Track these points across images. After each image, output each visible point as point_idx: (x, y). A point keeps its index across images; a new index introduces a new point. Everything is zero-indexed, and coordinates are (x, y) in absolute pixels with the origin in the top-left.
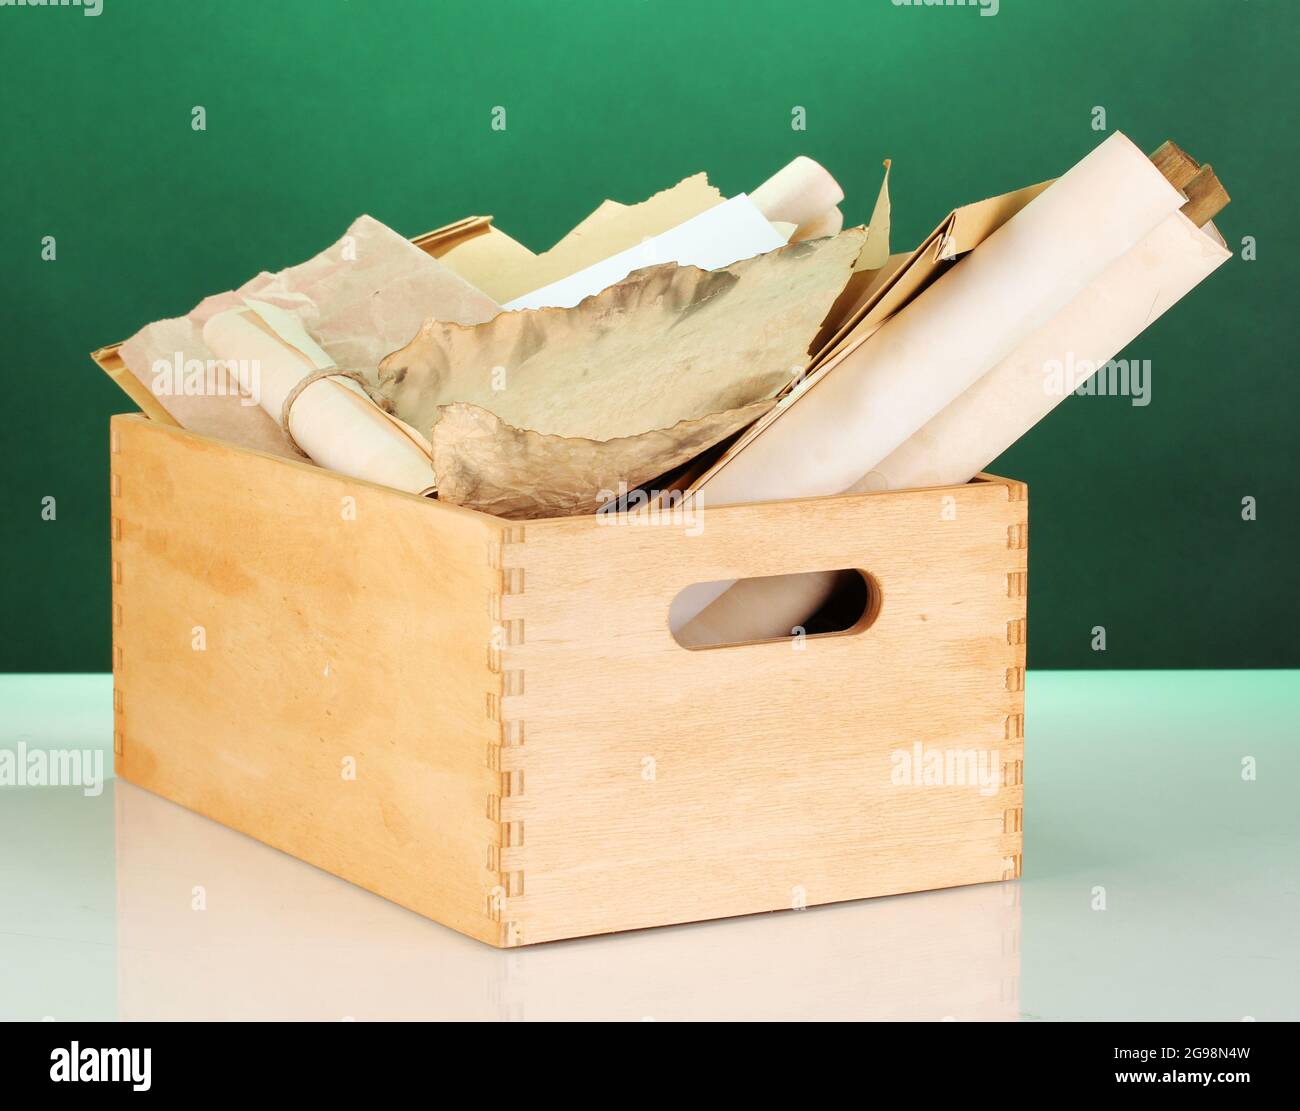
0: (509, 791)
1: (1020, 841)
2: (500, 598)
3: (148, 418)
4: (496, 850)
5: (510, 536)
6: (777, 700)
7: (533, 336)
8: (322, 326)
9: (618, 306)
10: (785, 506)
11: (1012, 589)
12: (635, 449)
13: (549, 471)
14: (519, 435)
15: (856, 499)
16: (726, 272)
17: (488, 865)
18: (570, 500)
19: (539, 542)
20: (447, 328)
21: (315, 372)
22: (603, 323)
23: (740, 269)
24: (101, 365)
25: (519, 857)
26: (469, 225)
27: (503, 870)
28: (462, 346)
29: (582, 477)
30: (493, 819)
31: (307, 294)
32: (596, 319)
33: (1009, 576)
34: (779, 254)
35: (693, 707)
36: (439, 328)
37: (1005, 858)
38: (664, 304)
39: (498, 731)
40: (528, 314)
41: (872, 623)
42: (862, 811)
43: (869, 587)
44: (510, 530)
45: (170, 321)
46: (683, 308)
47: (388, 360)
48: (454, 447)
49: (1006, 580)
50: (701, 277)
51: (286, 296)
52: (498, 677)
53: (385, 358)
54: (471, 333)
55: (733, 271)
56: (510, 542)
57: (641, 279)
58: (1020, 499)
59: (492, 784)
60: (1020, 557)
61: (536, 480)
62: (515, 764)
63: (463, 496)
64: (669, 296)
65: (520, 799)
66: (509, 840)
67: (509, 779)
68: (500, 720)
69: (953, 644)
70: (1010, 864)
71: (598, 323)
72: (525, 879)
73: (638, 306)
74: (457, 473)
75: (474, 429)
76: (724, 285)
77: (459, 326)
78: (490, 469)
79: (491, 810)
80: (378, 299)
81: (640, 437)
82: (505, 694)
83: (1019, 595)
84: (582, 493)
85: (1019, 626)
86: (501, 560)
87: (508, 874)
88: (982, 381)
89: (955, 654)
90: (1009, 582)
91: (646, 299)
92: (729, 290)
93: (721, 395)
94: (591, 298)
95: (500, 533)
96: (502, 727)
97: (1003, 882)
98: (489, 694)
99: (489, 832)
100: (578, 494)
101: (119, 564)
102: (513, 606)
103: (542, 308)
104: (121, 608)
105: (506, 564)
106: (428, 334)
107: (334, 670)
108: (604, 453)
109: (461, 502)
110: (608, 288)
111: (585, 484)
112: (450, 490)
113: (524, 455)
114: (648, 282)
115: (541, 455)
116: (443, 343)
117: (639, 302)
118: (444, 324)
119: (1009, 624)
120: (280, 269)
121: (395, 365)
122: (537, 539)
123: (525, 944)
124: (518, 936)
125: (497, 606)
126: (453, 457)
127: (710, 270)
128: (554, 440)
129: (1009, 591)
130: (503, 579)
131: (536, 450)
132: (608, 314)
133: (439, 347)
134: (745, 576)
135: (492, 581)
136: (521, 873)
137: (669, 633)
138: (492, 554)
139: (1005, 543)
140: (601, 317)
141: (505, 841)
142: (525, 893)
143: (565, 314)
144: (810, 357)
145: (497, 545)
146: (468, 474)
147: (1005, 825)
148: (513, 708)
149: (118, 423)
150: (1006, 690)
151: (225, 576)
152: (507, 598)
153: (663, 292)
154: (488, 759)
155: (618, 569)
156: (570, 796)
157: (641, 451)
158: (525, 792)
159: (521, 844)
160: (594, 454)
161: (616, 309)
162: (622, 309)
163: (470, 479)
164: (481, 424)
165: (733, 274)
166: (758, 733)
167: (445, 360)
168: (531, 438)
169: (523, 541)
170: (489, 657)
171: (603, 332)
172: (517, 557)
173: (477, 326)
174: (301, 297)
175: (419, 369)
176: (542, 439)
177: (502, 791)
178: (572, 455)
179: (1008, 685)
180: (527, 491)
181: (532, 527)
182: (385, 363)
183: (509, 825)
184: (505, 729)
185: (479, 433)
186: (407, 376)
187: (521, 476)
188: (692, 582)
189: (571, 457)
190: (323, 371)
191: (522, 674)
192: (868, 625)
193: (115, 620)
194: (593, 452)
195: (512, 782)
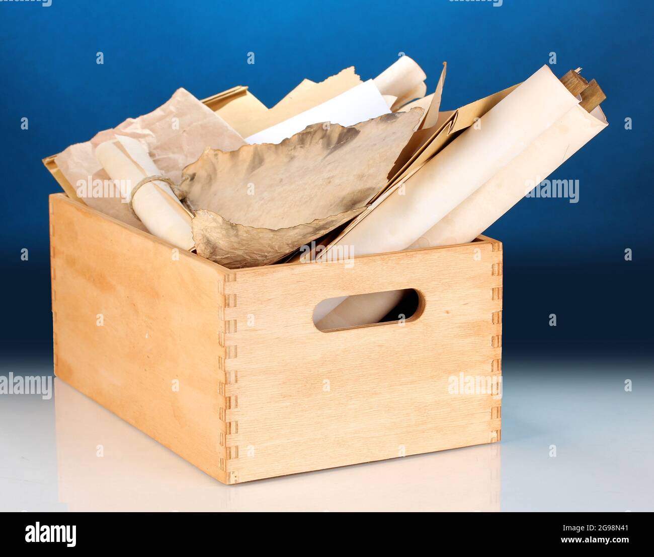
0: (230, 407)
1: (499, 423)
2: (224, 310)
3: (67, 196)
4: (224, 435)
5: (228, 278)
6: (370, 356)
7: (258, 159)
8: (157, 148)
9: (299, 144)
10: (374, 258)
11: (494, 296)
12: (292, 233)
13: (250, 243)
14: (233, 226)
15: (411, 253)
16: (354, 128)
17: (220, 443)
18: (262, 256)
19: (244, 280)
20: (216, 152)
21: (145, 179)
22: (293, 153)
23: (361, 126)
24: (47, 166)
25: (235, 439)
26: (236, 92)
27: (227, 446)
28: (223, 162)
29: (267, 246)
30: (222, 420)
31: (151, 130)
32: (289, 151)
33: (493, 289)
34: (380, 119)
35: (326, 361)
36: (212, 152)
37: (492, 432)
38: (323, 144)
39: (224, 377)
40: (256, 147)
41: (420, 316)
42: (415, 411)
43: (419, 297)
44: (228, 275)
45: (81, 144)
46: (332, 146)
47: (187, 168)
48: (202, 230)
49: (491, 292)
50: (342, 130)
51: (139, 131)
52: (223, 349)
53: (185, 168)
54: (228, 156)
55: (357, 128)
56: (229, 281)
57: (312, 130)
58: (498, 250)
59: (221, 403)
60: (499, 279)
61: (244, 248)
62: (232, 393)
63: (208, 254)
64: (325, 140)
65: (236, 410)
66: (230, 431)
67: (230, 401)
68: (225, 371)
69: (463, 325)
70: (494, 435)
71: (290, 153)
72: (239, 450)
73: (310, 145)
74: (205, 243)
75: (211, 223)
76: (352, 136)
77: (222, 152)
78: (220, 241)
79: (221, 415)
80: (185, 134)
81: (294, 227)
82: (227, 357)
83: (499, 299)
84: (268, 253)
85: (498, 315)
86: (224, 290)
87: (230, 448)
88: (477, 192)
89: (465, 330)
90: (493, 293)
91: (314, 141)
92: (354, 138)
93: (344, 198)
94: (287, 139)
95: (223, 276)
96: (226, 374)
97: (491, 444)
98: (219, 357)
99: (219, 426)
100: (266, 254)
101: (54, 270)
102: (230, 314)
103: (263, 144)
104: (55, 292)
105: (227, 292)
106: (207, 156)
107: (150, 336)
108: (277, 235)
109: (208, 257)
110: (296, 134)
111: (269, 249)
112: (202, 250)
113: (237, 236)
114: (315, 132)
115: (244, 236)
116: (214, 160)
117: (311, 143)
118: (215, 150)
119: (493, 314)
120: (138, 116)
121: (190, 171)
122: (243, 279)
123: (240, 482)
124: (236, 478)
125: (222, 313)
126: (202, 235)
127: (346, 127)
128: (251, 229)
129: (493, 297)
130: (225, 300)
131: (243, 233)
132: (295, 148)
133: (212, 162)
134: (353, 294)
135: (220, 301)
136: (237, 447)
137: (313, 324)
138: (220, 287)
139: (491, 272)
140: (291, 150)
141: (228, 431)
142: (239, 457)
143: (274, 147)
144: (388, 180)
145: (222, 283)
146: (211, 244)
147: (492, 415)
148: (231, 364)
149: (53, 198)
150: (492, 347)
151: (101, 282)
152: (228, 310)
153: (322, 138)
154: (220, 390)
155: (286, 293)
156: (262, 408)
157: (297, 233)
158: (238, 407)
159: (237, 432)
160: (272, 236)
161: (300, 146)
162: (302, 145)
163: (211, 246)
164: (215, 220)
165: (357, 129)
166: (360, 373)
167: (215, 170)
168: (240, 228)
169: (235, 280)
170: (219, 338)
171: (292, 158)
172: (232, 289)
173: (231, 152)
174: (147, 132)
175: (202, 174)
176: (245, 228)
177: (226, 406)
178: (261, 236)
179: (493, 345)
180: (240, 253)
181: (240, 272)
182: (185, 170)
183: (230, 424)
184: (227, 375)
185: (214, 224)
186: (196, 177)
187: (236, 245)
188: (324, 298)
189: (260, 238)
190: (150, 178)
191: (236, 347)
192: (418, 317)
193: (53, 298)
194: (271, 235)
195: (231, 401)
